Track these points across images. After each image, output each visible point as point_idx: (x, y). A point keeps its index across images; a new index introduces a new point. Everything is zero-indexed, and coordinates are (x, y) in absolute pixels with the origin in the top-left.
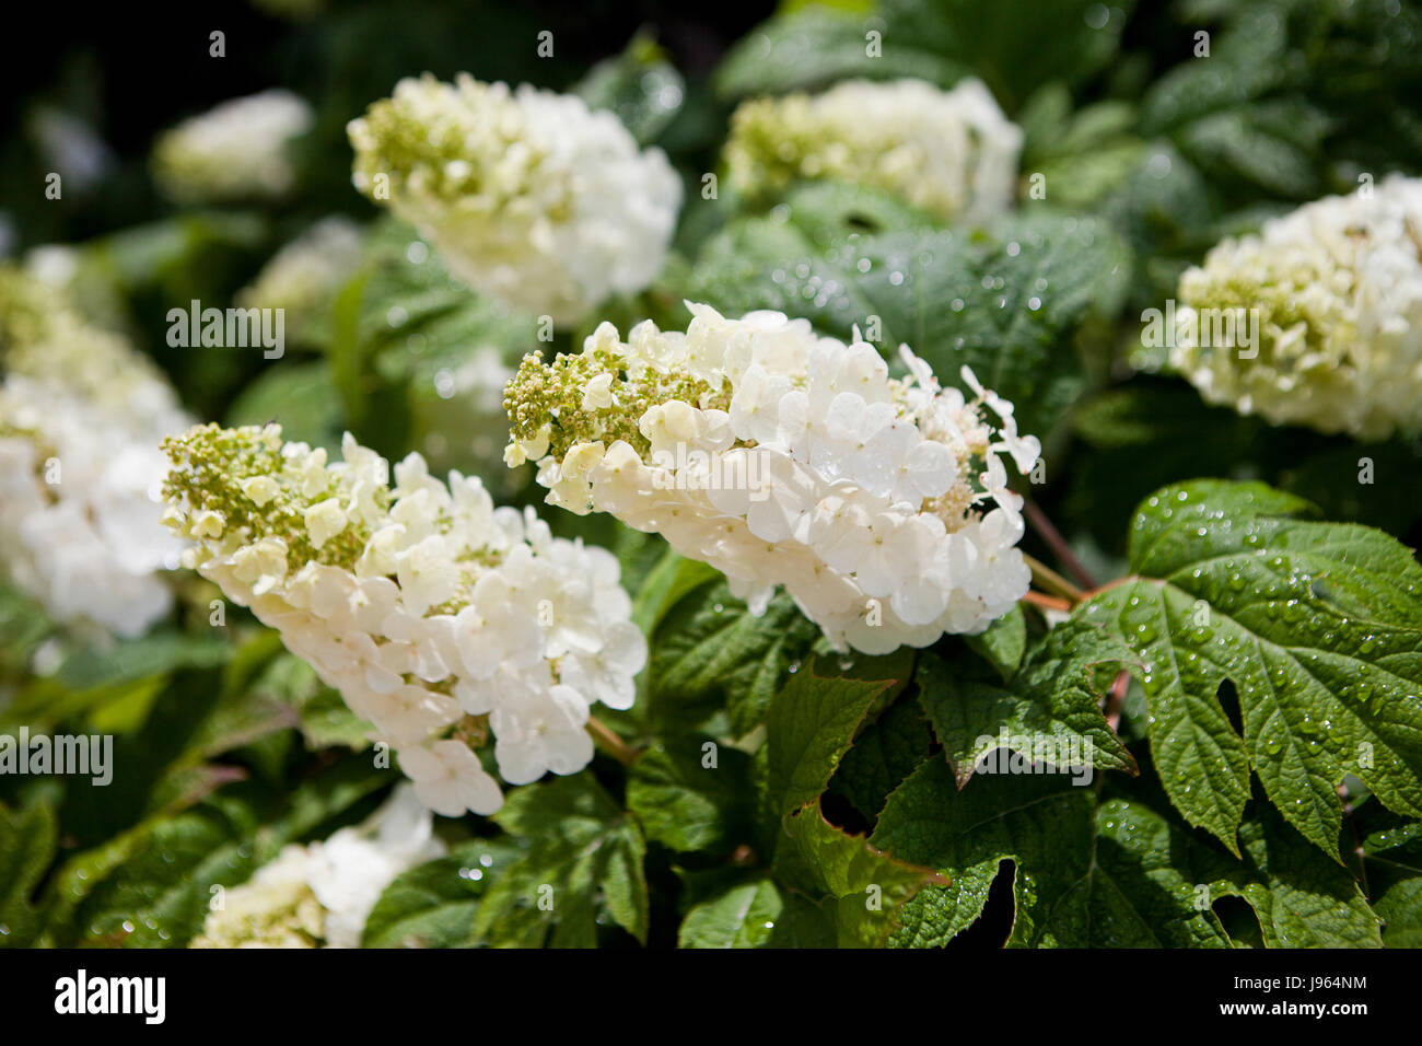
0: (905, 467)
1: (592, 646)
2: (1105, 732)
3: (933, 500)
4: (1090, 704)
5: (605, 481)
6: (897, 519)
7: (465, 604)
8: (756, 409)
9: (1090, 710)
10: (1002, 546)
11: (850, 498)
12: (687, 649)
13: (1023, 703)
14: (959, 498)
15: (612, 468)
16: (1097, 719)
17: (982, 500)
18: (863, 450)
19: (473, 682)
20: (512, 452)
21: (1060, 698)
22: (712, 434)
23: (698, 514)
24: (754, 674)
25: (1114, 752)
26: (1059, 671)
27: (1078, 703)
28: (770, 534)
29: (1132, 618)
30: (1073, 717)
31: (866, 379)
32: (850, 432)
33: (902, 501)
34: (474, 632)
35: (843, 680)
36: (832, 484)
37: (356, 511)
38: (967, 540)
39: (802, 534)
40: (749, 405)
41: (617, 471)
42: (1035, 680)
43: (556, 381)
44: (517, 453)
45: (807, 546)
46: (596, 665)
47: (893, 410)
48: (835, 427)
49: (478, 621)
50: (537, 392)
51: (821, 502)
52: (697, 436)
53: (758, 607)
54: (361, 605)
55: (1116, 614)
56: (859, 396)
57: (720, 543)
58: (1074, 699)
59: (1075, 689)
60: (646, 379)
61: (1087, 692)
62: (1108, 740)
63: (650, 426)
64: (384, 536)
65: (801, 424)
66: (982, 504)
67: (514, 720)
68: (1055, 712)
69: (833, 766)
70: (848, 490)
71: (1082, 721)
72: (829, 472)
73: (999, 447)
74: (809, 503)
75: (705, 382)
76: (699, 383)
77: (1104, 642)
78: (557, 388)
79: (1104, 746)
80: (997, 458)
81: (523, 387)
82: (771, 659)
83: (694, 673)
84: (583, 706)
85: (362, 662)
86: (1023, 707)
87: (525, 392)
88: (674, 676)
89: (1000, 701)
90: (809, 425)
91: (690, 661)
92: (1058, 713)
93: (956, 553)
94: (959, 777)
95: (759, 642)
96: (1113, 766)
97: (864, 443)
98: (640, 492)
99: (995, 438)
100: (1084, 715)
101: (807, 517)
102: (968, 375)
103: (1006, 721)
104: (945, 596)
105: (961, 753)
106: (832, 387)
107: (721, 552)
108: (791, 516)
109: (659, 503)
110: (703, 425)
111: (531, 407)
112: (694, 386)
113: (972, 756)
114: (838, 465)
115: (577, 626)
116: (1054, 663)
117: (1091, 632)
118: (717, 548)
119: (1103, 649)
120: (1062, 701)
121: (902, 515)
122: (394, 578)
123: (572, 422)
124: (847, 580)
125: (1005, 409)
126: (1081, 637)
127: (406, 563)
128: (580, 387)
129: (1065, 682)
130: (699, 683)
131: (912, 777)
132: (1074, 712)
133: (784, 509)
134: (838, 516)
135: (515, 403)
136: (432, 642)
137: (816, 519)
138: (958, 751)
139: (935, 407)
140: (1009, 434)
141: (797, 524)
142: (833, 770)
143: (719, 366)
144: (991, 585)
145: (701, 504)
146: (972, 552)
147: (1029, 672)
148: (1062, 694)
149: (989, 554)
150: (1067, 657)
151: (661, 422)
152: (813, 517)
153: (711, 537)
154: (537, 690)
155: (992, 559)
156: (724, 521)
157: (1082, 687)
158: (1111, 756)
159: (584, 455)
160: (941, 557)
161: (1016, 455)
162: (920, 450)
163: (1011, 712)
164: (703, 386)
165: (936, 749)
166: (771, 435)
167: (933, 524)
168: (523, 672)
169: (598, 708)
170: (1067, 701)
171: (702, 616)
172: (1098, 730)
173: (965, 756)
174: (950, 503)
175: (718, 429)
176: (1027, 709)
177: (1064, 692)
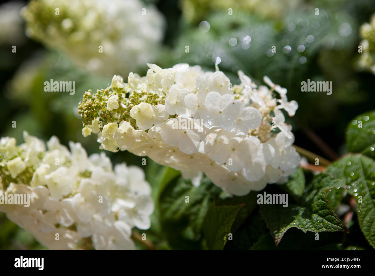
0: (240, 119)
1: (131, 205)
2: (333, 216)
3: (255, 130)
4: (326, 206)
5: (121, 137)
6: (239, 140)
7: (77, 193)
8: (177, 102)
9: (326, 208)
10: (286, 146)
11: (219, 133)
12: (171, 203)
13: (302, 209)
14: (266, 128)
15: (122, 132)
16: (329, 211)
17: (275, 128)
18: (222, 114)
19: (83, 225)
20: (85, 131)
21: (315, 205)
22: (160, 114)
23: (160, 147)
24: (199, 210)
25: (338, 224)
26: (316, 194)
27: (322, 206)
28: (189, 151)
29: (348, 170)
30: (320, 212)
31: (221, 86)
32: (216, 107)
33: (240, 132)
34: (81, 204)
35: (225, 206)
36: (210, 128)
37: (29, 161)
38: (269, 145)
39: (202, 149)
40: (174, 102)
41: (125, 133)
42: (307, 199)
43: (97, 101)
44: (87, 131)
45: (204, 154)
46: (133, 213)
47: (232, 97)
48: (209, 106)
49: (82, 200)
50: (90, 106)
51: (207, 136)
52: (154, 116)
53: (197, 182)
54: (35, 199)
55: (342, 170)
56: (217, 93)
57: (172, 157)
58: (320, 204)
59: (320, 200)
60: (134, 96)
61: (324, 201)
62: (335, 220)
63: (135, 114)
64: (41, 170)
65: (195, 106)
66: (274, 130)
67: (102, 238)
68: (314, 210)
69: (225, 241)
70: (218, 130)
71: (324, 213)
72: (208, 124)
73: (280, 107)
74: (202, 137)
75: (156, 95)
76: (155, 95)
77: (333, 181)
78: (97, 103)
79: (333, 222)
80: (280, 111)
81: (85, 105)
82: (205, 203)
83: (175, 212)
84: (128, 229)
85: (38, 221)
86: (302, 210)
87: (85, 106)
88: (168, 214)
89: (293, 209)
90: (199, 106)
91: (174, 207)
92: (315, 211)
93: (266, 151)
94: (276, 241)
95: (199, 197)
96: (338, 230)
97: (222, 111)
98: (137, 140)
99: (278, 104)
100: (324, 210)
101: (202, 143)
102: (267, 80)
103: (295, 217)
104: (264, 168)
105: (276, 231)
106: (207, 90)
107: (173, 161)
108: (196, 143)
109: (144, 144)
110: (156, 111)
111: (88, 112)
112: (153, 96)
113: (281, 231)
114: (212, 121)
115: (125, 198)
116: (314, 192)
117: (328, 178)
118: (172, 160)
119: (333, 183)
120: (316, 206)
121: (241, 138)
122: (46, 186)
123: (105, 116)
124: (223, 166)
125: (283, 92)
126: (324, 180)
127: (51, 180)
128: (106, 102)
129: (317, 198)
130: (178, 216)
131: (258, 243)
132: (321, 210)
133: (193, 140)
134: (216, 141)
135: (82, 111)
136: (65, 210)
137: (206, 143)
138: (275, 231)
139: (252, 94)
140: (284, 101)
141: (199, 145)
142: (225, 243)
143: (161, 87)
144: (283, 162)
145: (161, 142)
146: (272, 150)
147: (306, 197)
148: (316, 203)
149: (281, 150)
150: (319, 188)
151: (139, 112)
152: (205, 142)
153: (168, 155)
154: (110, 225)
155: (283, 152)
156: (171, 148)
157: (323, 199)
158: (336, 226)
159: (111, 128)
160: (260, 153)
161: (287, 109)
162: (245, 111)
163: (297, 213)
164: (156, 96)
165: (267, 231)
166: (184, 112)
167: (255, 140)
168: (104, 218)
169: (135, 229)
170: (318, 206)
171: (177, 189)
172: (330, 216)
173: (278, 233)
174: (262, 131)
175: (162, 112)
176: (303, 211)
177: (317, 202)
